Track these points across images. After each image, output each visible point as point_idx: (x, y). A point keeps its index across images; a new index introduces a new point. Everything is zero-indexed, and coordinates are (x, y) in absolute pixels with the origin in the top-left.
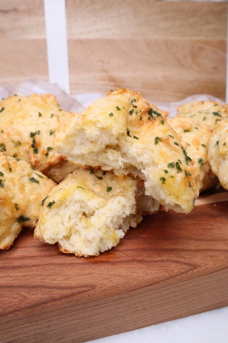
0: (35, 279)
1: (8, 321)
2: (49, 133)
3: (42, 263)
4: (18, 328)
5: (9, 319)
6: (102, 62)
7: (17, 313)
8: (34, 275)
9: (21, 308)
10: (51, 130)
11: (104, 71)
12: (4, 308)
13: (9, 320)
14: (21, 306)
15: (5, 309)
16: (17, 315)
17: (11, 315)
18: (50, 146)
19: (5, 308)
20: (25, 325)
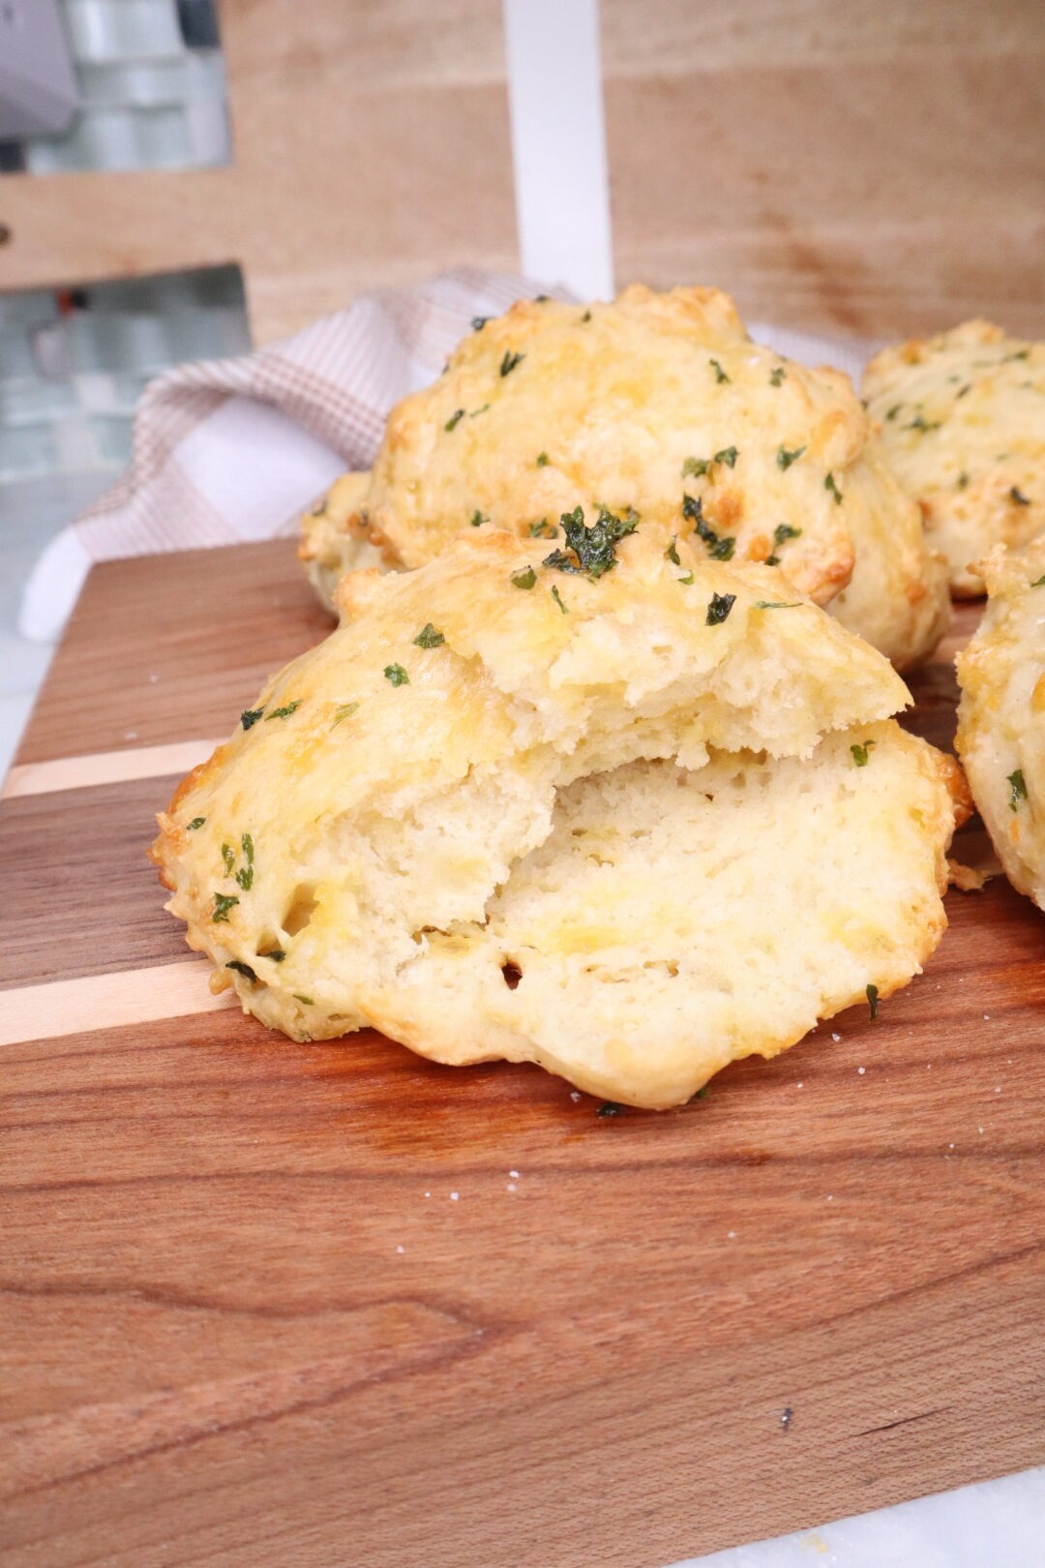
0: (1002, 1116)
1: (961, 1312)
2: (774, 458)
3: (980, 1046)
4: (982, 1346)
5: (968, 1301)
6: (761, 177)
7: (1004, 1269)
8: (984, 1099)
9: (1020, 1245)
10: (782, 447)
11: (774, 220)
12: (942, 1246)
13: (964, 1307)
14: (1019, 1238)
15: (949, 1250)
16: (1006, 1280)
17: (981, 1280)
18: (787, 522)
19: (949, 1245)
20: (1018, 1333)
